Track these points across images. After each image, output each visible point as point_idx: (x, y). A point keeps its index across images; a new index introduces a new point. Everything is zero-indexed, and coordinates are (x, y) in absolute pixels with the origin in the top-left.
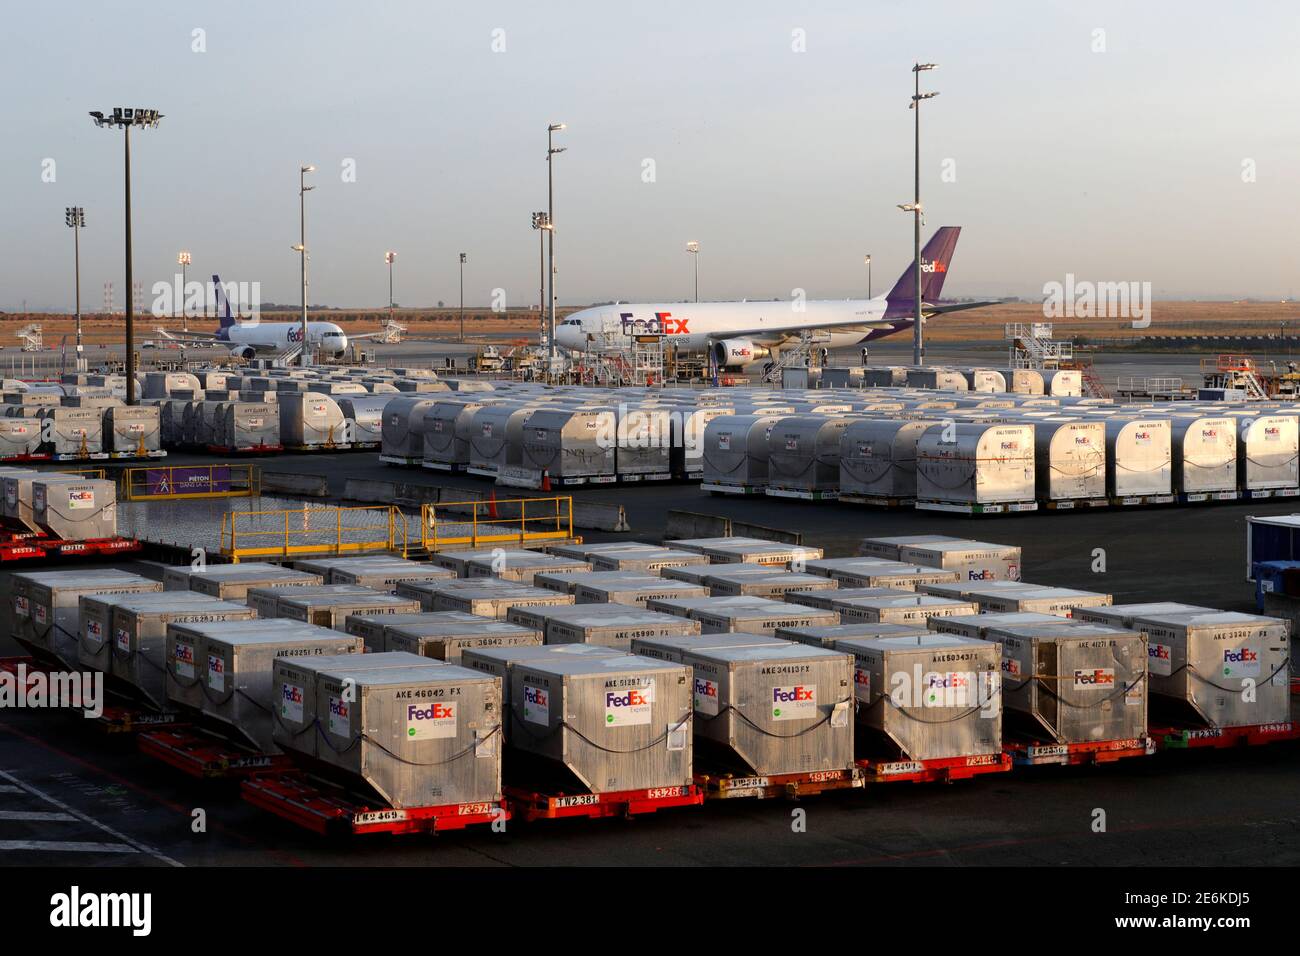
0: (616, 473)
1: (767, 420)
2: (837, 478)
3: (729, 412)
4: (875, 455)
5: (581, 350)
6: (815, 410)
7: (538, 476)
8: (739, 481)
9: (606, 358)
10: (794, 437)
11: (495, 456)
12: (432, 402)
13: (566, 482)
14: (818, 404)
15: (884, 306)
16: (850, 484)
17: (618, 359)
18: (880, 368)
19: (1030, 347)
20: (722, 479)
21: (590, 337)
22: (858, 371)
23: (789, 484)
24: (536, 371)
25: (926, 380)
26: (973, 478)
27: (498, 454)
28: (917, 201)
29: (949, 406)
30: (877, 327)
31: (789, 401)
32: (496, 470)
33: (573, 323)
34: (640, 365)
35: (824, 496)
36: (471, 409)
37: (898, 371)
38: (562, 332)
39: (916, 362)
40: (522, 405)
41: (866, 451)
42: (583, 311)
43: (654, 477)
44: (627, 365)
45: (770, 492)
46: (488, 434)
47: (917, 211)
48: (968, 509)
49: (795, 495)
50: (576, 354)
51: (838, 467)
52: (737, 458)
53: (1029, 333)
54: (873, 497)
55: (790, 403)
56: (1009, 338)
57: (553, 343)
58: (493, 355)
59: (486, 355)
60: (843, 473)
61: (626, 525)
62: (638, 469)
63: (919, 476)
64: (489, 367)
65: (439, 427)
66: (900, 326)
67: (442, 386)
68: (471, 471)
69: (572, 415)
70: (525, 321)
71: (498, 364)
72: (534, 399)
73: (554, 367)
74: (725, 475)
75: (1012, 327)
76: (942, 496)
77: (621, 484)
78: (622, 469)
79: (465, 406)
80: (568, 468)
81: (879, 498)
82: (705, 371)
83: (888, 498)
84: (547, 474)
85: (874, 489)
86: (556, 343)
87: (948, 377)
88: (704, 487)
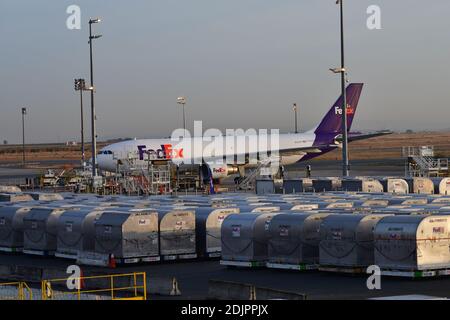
0: (160, 254)
1: (264, 216)
2: (317, 255)
3: (236, 211)
4: (344, 238)
5: (111, 171)
6: (293, 209)
7: (106, 257)
8: (247, 258)
9: (130, 175)
10: (286, 227)
11: (75, 245)
12: (28, 209)
13: (126, 261)
14: (294, 204)
15: (314, 137)
16: (327, 259)
17: (139, 177)
18: (322, 179)
19: (419, 162)
20: (235, 257)
21: (120, 162)
22: (308, 181)
23: (283, 259)
24: (83, 186)
25: (356, 186)
26: (415, 253)
27: (77, 243)
28: (342, 67)
29: (384, 203)
30: (309, 151)
31: (274, 202)
32: (76, 254)
33: (105, 153)
34: (155, 180)
35: (308, 267)
36: (57, 213)
37: (336, 180)
38: (101, 159)
39: (345, 174)
40: (92, 210)
41: (337, 235)
42: (113, 145)
43: (186, 257)
44: (146, 180)
45: (269, 265)
46: (69, 230)
47: (343, 72)
48: (412, 274)
49: (287, 267)
50: (108, 174)
51: (318, 247)
52: (245, 243)
53: (418, 153)
54: (343, 267)
55: (275, 204)
56: (405, 156)
57: (95, 166)
58: (51, 175)
59: (47, 176)
60: (321, 251)
61: (178, 291)
62: (174, 251)
63: (376, 251)
64: (48, 183)
65: (35, 225)
66: (325, 150)
67: (28, 198)
68: (57, 255)
69: (129, 215)
70: (65, 153)
71: (54, 182)
72: (98, 205)
73: (96, 183)
74: (236, 254)
75: (407, 149)
76: (393, 265)
77: (163, 262)
78: (165, 252)
79: (52, 210)
80: (127, 251)
81: (348, 268)
82: (197, 183)
83: (354, 268)
84: (112, 256)
85: (343, 262)
86: (97, 166)
87: (369, 183)
88: (223, 263)
